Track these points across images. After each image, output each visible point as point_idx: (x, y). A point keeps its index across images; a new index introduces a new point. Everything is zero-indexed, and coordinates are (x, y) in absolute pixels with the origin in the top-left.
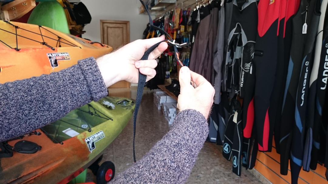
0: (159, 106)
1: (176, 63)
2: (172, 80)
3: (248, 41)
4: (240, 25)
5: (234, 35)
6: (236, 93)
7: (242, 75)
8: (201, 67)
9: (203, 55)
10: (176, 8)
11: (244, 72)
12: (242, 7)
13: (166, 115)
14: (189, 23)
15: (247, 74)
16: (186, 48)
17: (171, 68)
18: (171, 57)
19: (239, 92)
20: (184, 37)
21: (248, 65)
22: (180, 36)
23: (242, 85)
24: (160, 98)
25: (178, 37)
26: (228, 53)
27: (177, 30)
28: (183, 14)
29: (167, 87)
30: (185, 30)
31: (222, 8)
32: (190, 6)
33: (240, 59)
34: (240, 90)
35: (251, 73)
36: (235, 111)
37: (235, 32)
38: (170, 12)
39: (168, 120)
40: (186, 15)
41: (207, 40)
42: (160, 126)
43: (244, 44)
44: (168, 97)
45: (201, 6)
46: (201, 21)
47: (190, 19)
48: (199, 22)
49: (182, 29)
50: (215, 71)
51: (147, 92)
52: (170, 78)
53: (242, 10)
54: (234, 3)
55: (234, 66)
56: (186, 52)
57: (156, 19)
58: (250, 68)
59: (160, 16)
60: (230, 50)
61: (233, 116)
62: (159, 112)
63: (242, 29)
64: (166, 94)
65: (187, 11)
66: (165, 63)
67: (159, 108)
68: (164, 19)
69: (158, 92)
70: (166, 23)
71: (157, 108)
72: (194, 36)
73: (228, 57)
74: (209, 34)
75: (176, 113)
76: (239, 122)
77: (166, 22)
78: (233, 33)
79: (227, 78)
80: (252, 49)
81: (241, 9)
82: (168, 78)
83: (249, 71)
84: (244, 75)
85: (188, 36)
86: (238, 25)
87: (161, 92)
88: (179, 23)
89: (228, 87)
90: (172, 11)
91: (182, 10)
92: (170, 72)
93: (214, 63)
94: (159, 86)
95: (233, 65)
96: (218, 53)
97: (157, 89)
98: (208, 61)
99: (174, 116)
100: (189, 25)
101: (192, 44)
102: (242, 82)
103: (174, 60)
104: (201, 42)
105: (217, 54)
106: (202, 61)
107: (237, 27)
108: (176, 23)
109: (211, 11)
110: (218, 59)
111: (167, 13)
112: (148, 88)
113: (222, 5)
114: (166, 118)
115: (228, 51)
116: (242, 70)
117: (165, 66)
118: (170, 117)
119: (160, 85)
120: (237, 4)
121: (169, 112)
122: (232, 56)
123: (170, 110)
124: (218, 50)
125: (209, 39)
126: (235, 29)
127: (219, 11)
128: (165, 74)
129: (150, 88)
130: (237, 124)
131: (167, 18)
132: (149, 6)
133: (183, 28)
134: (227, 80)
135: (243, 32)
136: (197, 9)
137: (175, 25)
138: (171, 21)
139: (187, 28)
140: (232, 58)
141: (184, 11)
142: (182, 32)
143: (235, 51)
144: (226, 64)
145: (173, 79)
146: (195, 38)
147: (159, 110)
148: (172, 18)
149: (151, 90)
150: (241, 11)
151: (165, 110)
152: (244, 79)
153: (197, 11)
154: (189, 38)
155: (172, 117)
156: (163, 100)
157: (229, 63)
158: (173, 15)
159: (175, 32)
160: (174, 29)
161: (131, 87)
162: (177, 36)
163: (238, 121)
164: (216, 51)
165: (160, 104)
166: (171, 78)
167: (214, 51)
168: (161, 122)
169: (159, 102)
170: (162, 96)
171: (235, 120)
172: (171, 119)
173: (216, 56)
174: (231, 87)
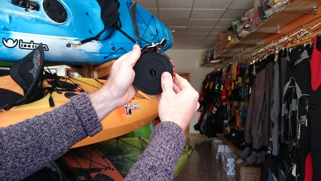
0: (217, 155)
1: (234, 113)
2: (230, 129)
3: (302, 94)
4: (294, 79)
5: (288, 88)
6: (294, 145)
7: (298, 127)
8: (259, 117)
9: (260, 105)
10: (234, 62)
11: (301, 124)
12: (295, 63)
13: (224, 165)
14: (246, 75)
15: (303, 126)
16: (244, 98)
17: (229, 117)
18: (229, 106)
19: (297, 144)
20: (242, 87)
21: (304, 118)
22: (237, 87)
23: (299, 137)
24: (218, 147)
25: (236, 88)
26: (284, 105)
27: (235, 81)
28: (240, 67)
29: (225, 136)
30: (243, 81)
31: (276, 63)
32: (247, 59)
33: (296, 110)
34: (298, 143)
35: (306, 125)
36: (294, 163)
37: (289, 86)
38: (228, 65)
39: (226, 170)
40: (244, 68)
41: (264, 91)
42: (218, 176)
43: (299, 97)
44: (226, 146)
45: (257, 60)
46: (257, 74)
47: (247, 72)
48: (255, 75)
49: (240, 81)
50: (272, 122)
51: (205, 140)
52: (228, 127)
53: (296, 65)
54: (287, 59)
55: (291, 118)
56: (244, 101)
57: (215, 70)
58: (305, 120)
59: (219, 67)
60: (286, 102)
61: (292, 168)
62: (217, 161)
63: (296, 83)
64: (224, 144)
65: (244, 64)
66: (223, 112)
67: (217, 158)
68: (222, 71)
69: (216, 141)
70: (224, 75)
71: (216, 157)
72: (251, 87)
73: (284, 109)
74: (265, 86)
75: (234, 163)
76: (298, 176)
77: (224, 73)
78: (288, 87)
79: (284, 129)
80: (307, 102)
81: (294, 64)
82: (227, 127)
83: (305, 123)
84: (301, 127)
85: (246, 87)
86: (292, 79)
87: (219, 141)
88: (237, 75)
89: (286, 138)
90: (230, 63)
91: (240, 63)
92: (228, 121)
93: (271, 114)
94: (217, 135)
95: (289, 116)
96: (274, 104)
97: (216, 138)
98: (265, 112)
99: (232, 166)
100: (247, 77)
101: (249, 95)
102: (299, 134)
103: (232, 109)
104: (257, 94)
105: (274, 106)
106: (259, 111)
107: (291, 81)
108: (233, 75)
109: (267, 65)
110: (275, 110)
111: (225, 66)
112: (206, 135)
113: (276, 61)
114: (224, 168)
115: (284, 103)
116: (299, 121)
117: (223, 115)
118: (229, 168)
119: (219, 134)
120: (290, 59)
121: (227, 162)
122: (288, 107)
123: (228, 160)
124: (275, 102)
125: (265, 91)
126: (289, 83)
127: (274, 66)
128: (223, 123)
129: (208, 136)
130: (296, 178)
131: (225, 71)
132: (208, 60)
133: (240, 79)
134: (284, 131)
135: (297, 86)
136: (254, 63)
137: (233, 76)
138: (228, 73)
139: (245, 79)
140: (289, 110)
141: (241, 64)
142: (240, 83)
143: (291, 103)
144: (283, 115)
145: (232, 128)
146: (252, 89)
147: (217, 159)
148: (229, 71)
149: (209, 138)
150: (294, 66)
151: (223, 160)
152: (300, 131)
153: (253, 64)
154: (247, 89)
155: (231, 168)
156: (221, 149)
157: (285, 115)
158: (231, 68)
159: (233, 83)
160: (232, 80)
161: (190, 133)
162: (235, 86)
163: (297, 174)
164: (273, 103)
165: (218, 153)
166: (230, 127)
167: (271, 103)
168: (219, 172)
169: (217, 151)
170: (220, 145)
171: (294, 173)
172: (229, 169)
173: (273, 107)
174: (289, 139)
